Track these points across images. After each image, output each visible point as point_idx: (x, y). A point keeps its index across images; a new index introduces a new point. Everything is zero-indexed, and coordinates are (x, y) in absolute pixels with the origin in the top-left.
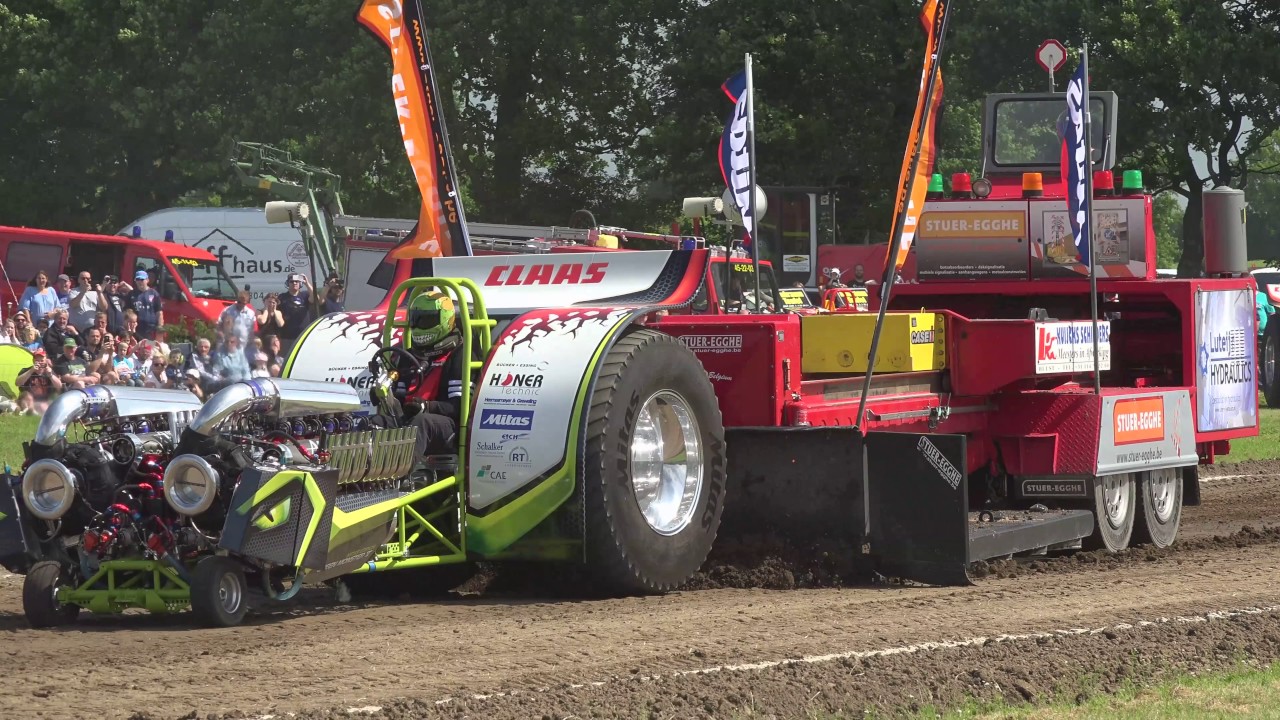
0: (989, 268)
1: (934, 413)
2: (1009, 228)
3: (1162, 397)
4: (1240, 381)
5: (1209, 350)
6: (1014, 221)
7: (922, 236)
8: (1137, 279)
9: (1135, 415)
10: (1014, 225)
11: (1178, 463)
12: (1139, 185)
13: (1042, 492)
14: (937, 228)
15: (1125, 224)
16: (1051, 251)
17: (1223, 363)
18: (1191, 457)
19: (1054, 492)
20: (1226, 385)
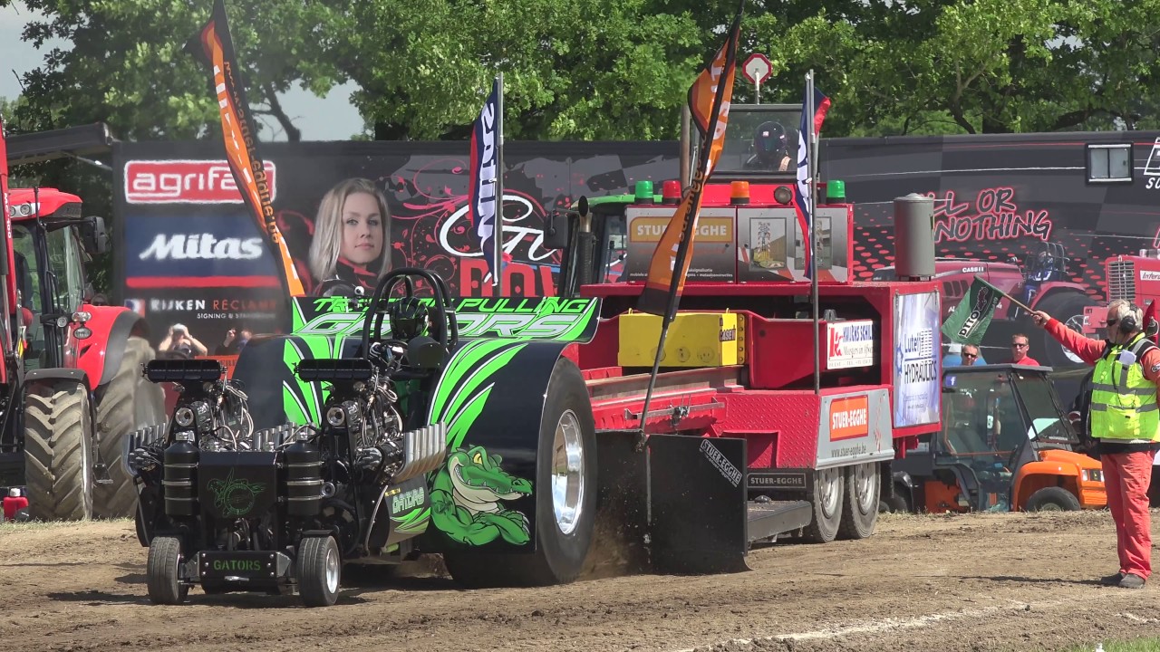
0: (697, 271)
1: (677, 412)
2: (717, 234)
3: (867, 396)
4: (928, 379)
5: (903, 351)
6: (722, 227)
7: (633, 239)
8: (839, 283)
9: (846, 413)
10: (722, 231)
11: (879, 457)
12: (841, 194)
13: (765, 485)
14: (648, 233)
15: (828, 232)
16: (757, 256)
17: (915, 362)
18: (888, 452)
19: (776, 484)
20: (916, 383)
